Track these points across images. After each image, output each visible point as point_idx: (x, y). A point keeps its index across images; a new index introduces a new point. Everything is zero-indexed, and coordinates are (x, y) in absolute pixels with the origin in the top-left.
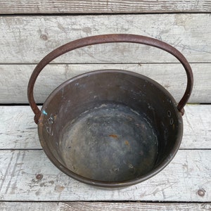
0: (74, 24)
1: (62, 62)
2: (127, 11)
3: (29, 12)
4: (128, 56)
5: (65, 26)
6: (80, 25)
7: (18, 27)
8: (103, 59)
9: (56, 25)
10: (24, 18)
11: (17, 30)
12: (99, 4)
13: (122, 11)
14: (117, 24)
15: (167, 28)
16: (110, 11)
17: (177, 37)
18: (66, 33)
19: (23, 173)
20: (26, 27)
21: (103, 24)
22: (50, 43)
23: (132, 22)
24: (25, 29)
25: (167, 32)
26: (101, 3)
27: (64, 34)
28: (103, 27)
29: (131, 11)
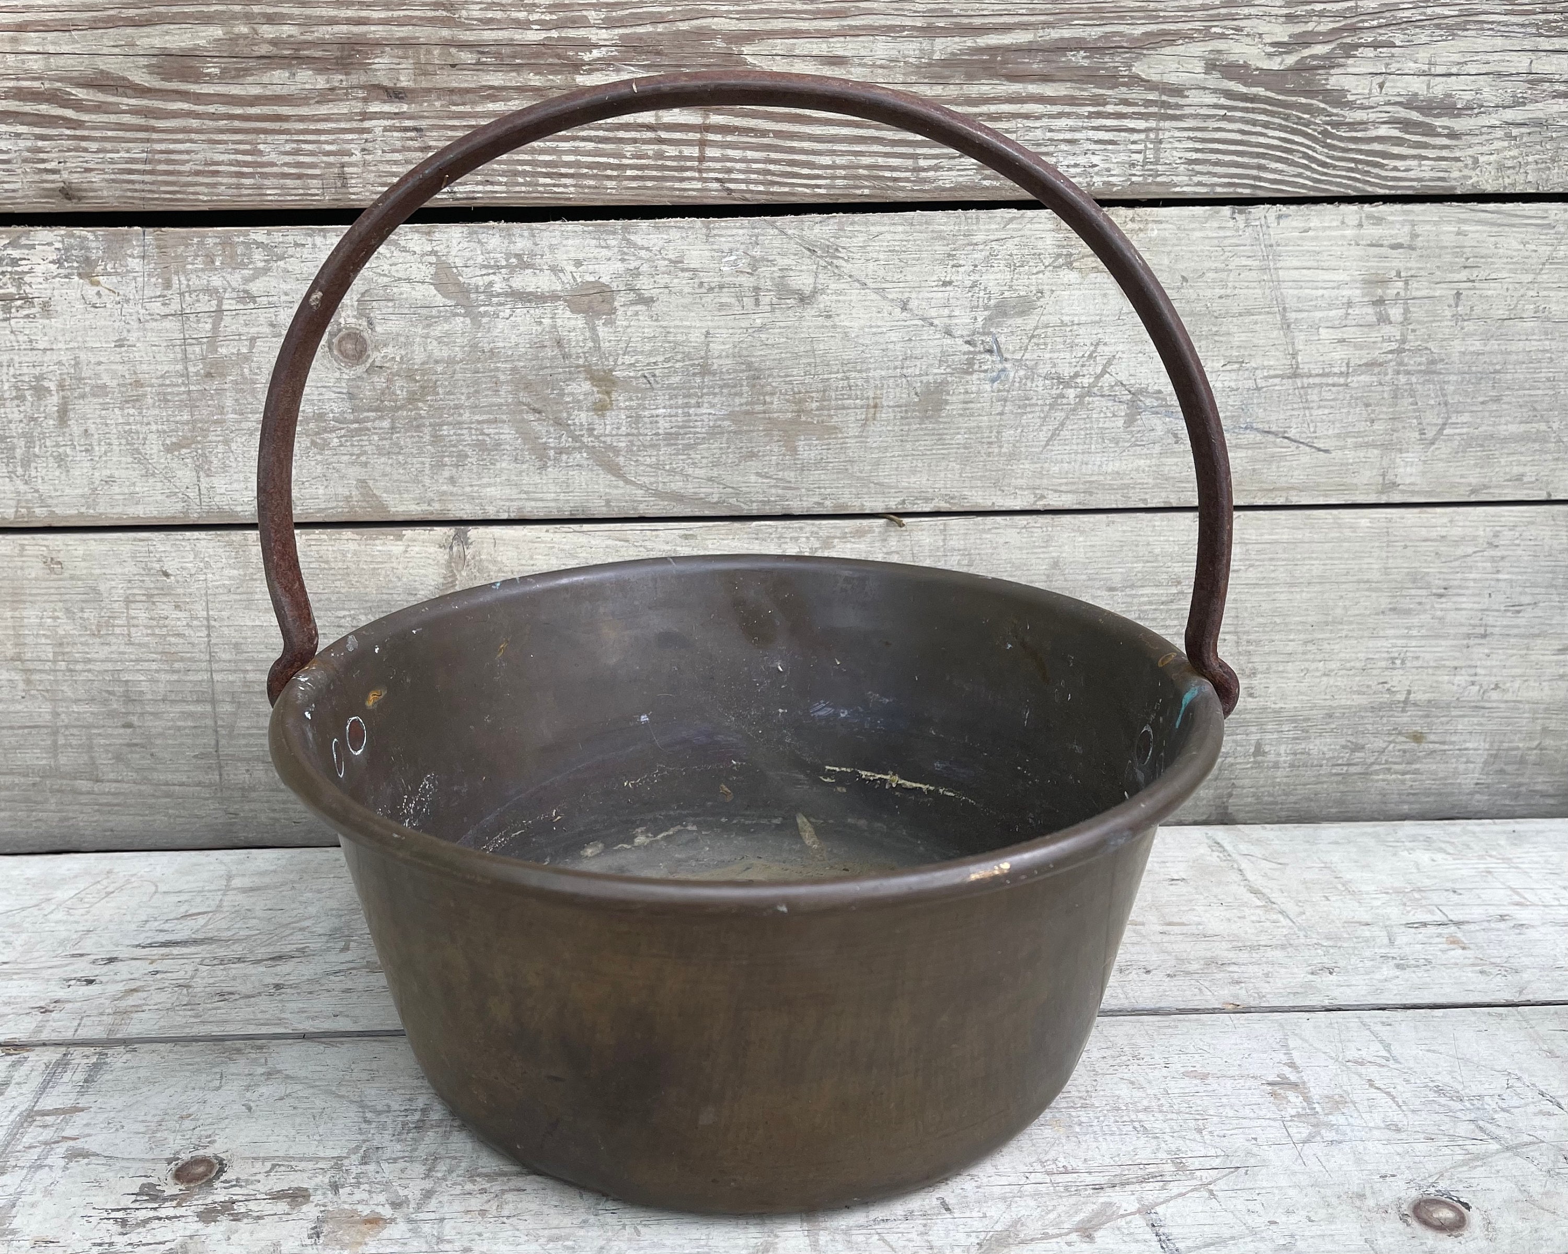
0: (523, 263)
1: (434, 510)
2: (803, 192)
3: (291, 201)
4: (819, 463)
5: (473, 277)
6: (555, 270)
7: (217, 281)
8: (677, 485)
9: (426, 272)
10: (259, 234)
11: (206, 304)
12: (660, 156)
13: (781, 192)
14: (755, 264)
15: (1025, 284)
16: (714, 194)
17: (1086, 336)
18: (476, 318)
19: (74, 1155)
20: (255, 287)
21: (677, 263)
22: (380, 381)
23: (832, 251)
24: (248, 297)
25: (1025, 306)
26: (671, 151)
27: (460, 323)
28: (681, 282)
29: (821, 192)
